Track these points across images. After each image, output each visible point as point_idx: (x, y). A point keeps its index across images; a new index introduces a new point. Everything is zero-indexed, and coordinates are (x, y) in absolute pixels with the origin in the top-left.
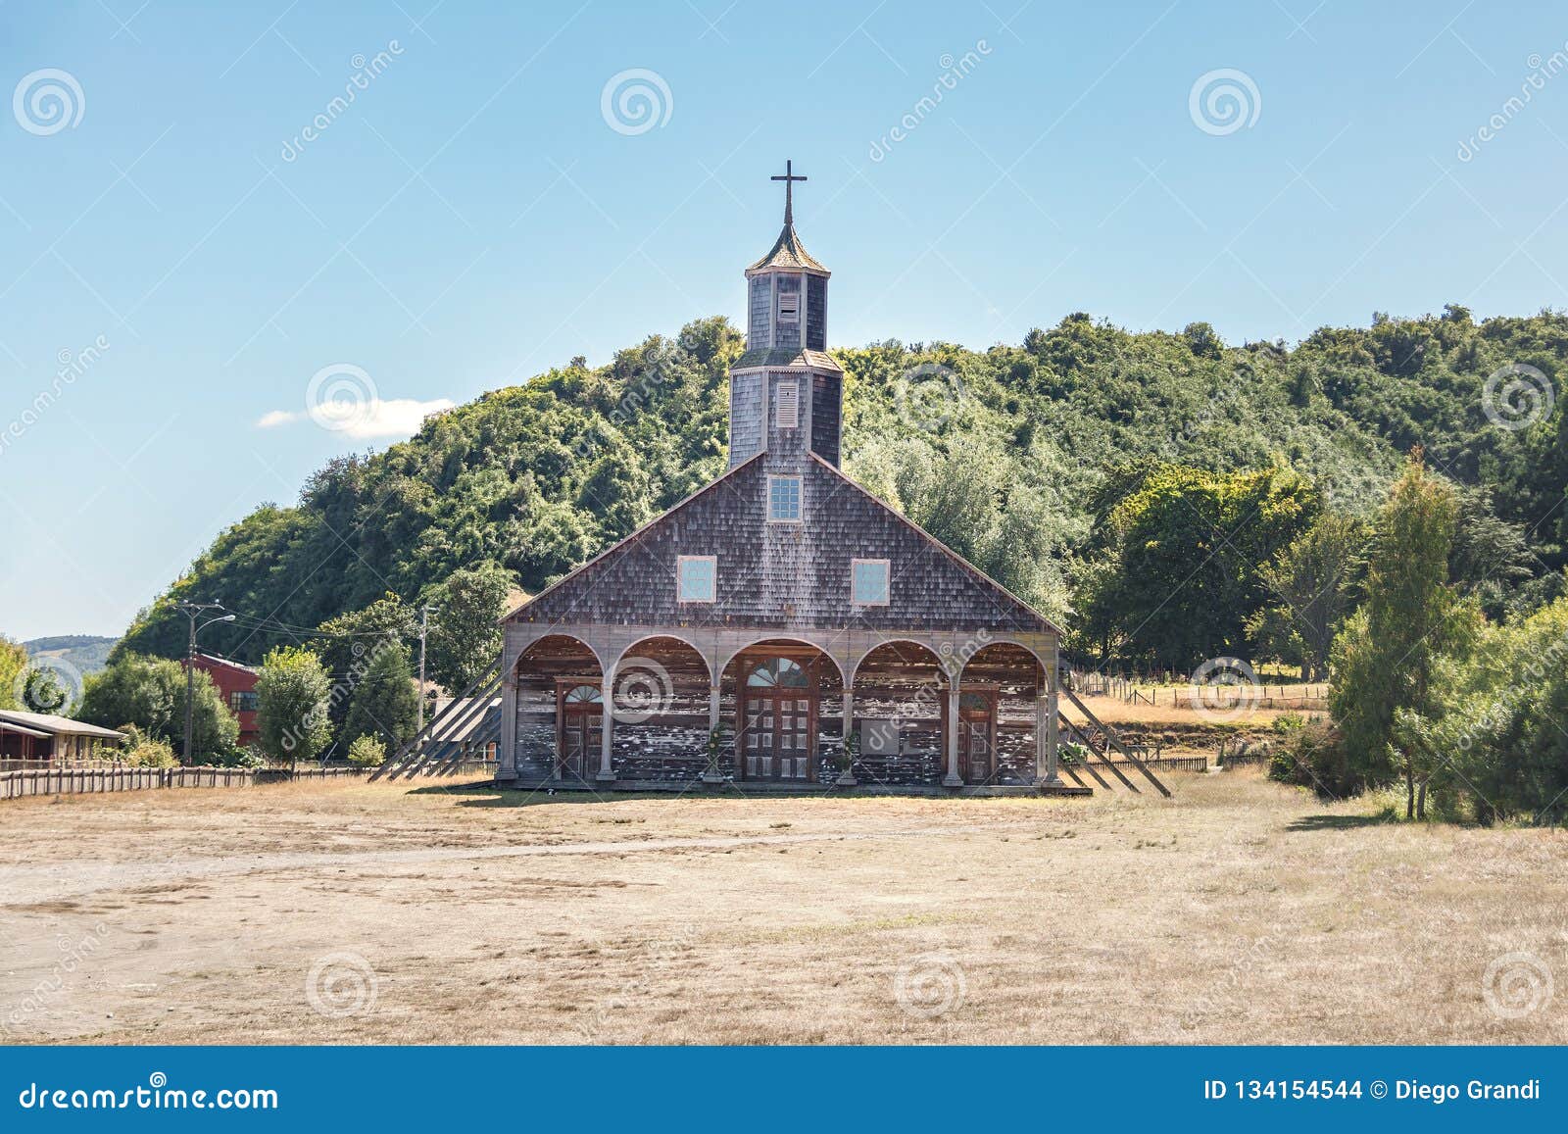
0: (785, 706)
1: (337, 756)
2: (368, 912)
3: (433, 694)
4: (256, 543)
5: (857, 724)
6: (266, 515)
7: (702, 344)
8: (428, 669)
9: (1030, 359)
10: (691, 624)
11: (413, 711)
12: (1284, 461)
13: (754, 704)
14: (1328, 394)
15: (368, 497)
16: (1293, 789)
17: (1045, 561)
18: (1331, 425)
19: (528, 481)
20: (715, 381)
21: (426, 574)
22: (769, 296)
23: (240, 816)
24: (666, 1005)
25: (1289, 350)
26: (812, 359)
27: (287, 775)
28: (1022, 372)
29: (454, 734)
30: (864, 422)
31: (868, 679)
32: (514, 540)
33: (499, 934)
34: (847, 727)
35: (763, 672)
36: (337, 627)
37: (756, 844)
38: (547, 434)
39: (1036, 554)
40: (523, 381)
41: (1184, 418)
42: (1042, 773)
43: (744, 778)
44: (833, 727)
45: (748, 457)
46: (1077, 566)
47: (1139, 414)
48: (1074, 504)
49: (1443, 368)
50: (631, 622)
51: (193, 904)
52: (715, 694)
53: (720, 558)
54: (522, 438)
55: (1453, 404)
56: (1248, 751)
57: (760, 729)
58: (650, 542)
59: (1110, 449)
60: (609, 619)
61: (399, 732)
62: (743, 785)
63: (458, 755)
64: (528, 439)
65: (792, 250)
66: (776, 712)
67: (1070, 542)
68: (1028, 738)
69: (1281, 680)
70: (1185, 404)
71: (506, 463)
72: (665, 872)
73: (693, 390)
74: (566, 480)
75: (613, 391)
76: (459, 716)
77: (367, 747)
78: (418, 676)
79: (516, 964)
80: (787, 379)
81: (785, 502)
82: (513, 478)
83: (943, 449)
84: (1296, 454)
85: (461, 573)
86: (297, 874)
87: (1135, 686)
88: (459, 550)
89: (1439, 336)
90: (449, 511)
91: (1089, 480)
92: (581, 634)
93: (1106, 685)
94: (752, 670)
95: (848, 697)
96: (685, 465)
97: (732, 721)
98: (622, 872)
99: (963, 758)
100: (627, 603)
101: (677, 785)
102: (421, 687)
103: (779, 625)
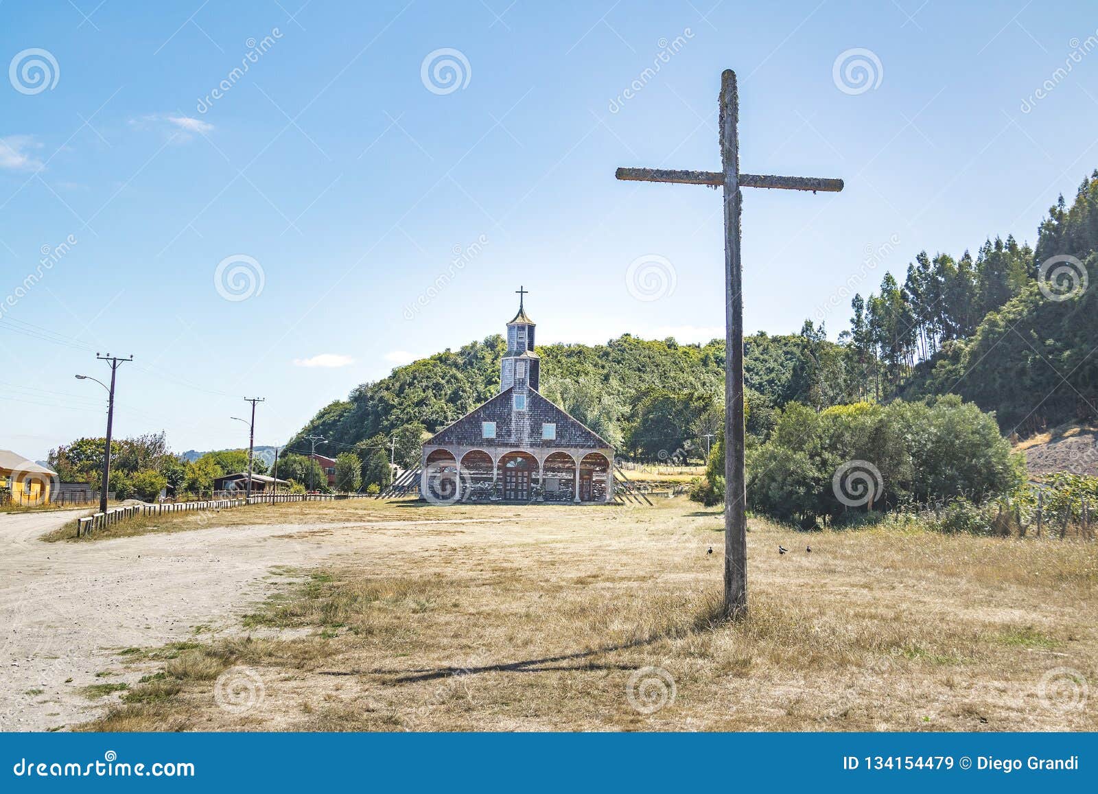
0: (519, 474)
1: (363, 490)
2: (385, 539)
3: (396, 469)
4: (332, 414)
5: (544, 480)
6: (337, 404)
7: (491, 344)
8: (395, 460)
9: (609, 350)
10: (487, 446)
11: (389, 475)
12: (700, 386)
13: (509, 473)
14: (716, 362)
15: (372, 398)
16: (696, 503)
17: (615, 422)
18: (717, 373)
19: (430, 393)
20: (496, 358)
21: (393, 426)
22: (515, 332)
23: (333, 511)
24: (476, 562)
25: (702, 347)
26: (530, 355)
27: (346, 497)
28: (607, 354)
29: (404, 483)
30: (550, 372)
31: (548, 464)
32: (424, 414)
33: (426, 546)
34: (541, 481)
35: (512, 462)
36: (363, 444)
37: (508, 520)
38: (436, 376)
39: (610, 420)
40: (427, 357)
41: (664, 371)
42: (608, 497)
43: (505, 499)
44: (536, 481)
45: (506, 388)
46: (625, 424)
47: (648, 369)
48: (625, 402)
49: (757, 353)
50: (466, 445)
51: (328, 536)
52: (495, 470)
53: (497, 422)
54: (428, 377)
55: (759, 365)
56: (683, 490)
57: (511, 482)
58: (473, 417)
59: (637, 381)
60: (459, 444)
61: (384, 482)
62: (504, 501)
63: (405, 491)
64: (430, 378)
65: (523, 317)
66: (516, 476)
67: (623, 415)
68: (603, 485)
69: (697, 465)
70: (664, 366)
71: (422, 386)
72: (477, 529)
73: (488, 361)
74: (443, 392)
75: (460, 361)
76: (407, 477)
77: (374, 487)
78: (391, 463)
79: (431, 553)
80: (520, 361)
81: (520, 404)
82: (424, 391)
83: (577, 382)
84: (704, 384)
85: (406, 426)
86: (359, 528)
87: (645, 467)
88: (405, 417)
89: (755, 342)
90: (401, 404)
91: (630, 393)
92: (448, 449)
93: (634, 467)
94: (508, 462)
95: (541, 471)
96: (486, 387)
97: (500, 479)
98: (463, 528)
99: (581, 492)
100: (465, 438)
101: (483, 501)
102: (393, 466)
103: (517, 446)
